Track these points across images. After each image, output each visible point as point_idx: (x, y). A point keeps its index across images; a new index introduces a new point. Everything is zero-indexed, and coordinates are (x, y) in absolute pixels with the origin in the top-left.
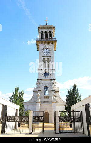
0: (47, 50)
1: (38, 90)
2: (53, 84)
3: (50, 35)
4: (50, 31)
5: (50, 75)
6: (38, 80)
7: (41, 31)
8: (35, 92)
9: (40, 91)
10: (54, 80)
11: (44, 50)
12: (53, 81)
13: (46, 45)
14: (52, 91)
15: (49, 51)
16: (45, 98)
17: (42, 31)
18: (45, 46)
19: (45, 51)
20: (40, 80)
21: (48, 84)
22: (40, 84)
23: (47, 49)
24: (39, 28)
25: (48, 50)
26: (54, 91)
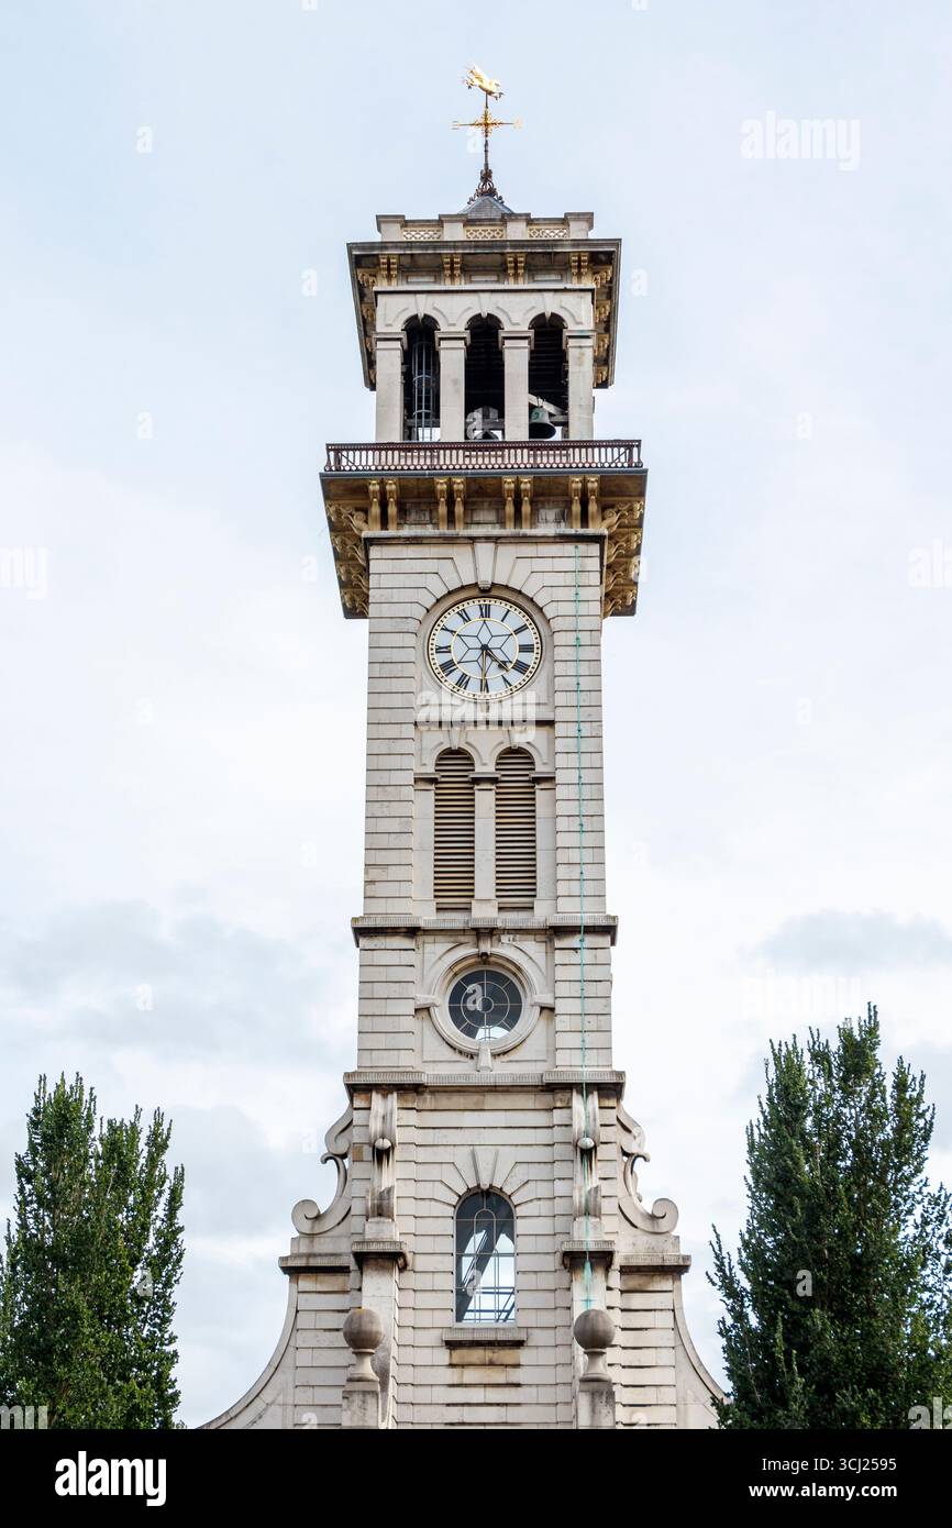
0: (503, 624)
1: (363, 1259)
2: (587, 1154)
3: (549, 377)
4: (549, 305)
5: (548, 1010)
6: (353, 1089)
7: (393, 314)
8: (306, 1283)
9: (393, 1259)
10: (611, 1090)
11: (452, 620)
12: (583, 1110)
13: (484, 549)
14: (573, 1260)
15: (529, 637)
16: (470, 1376)
17: (422, 306)
18: (461, 554)
19: (466, 631)
20: (385, 1089)
21: (508, 1156)
22: (381, 1155)
23: (498, 608)
24: (364, 261)
25: (517, 618)
26: (603, 1259)
